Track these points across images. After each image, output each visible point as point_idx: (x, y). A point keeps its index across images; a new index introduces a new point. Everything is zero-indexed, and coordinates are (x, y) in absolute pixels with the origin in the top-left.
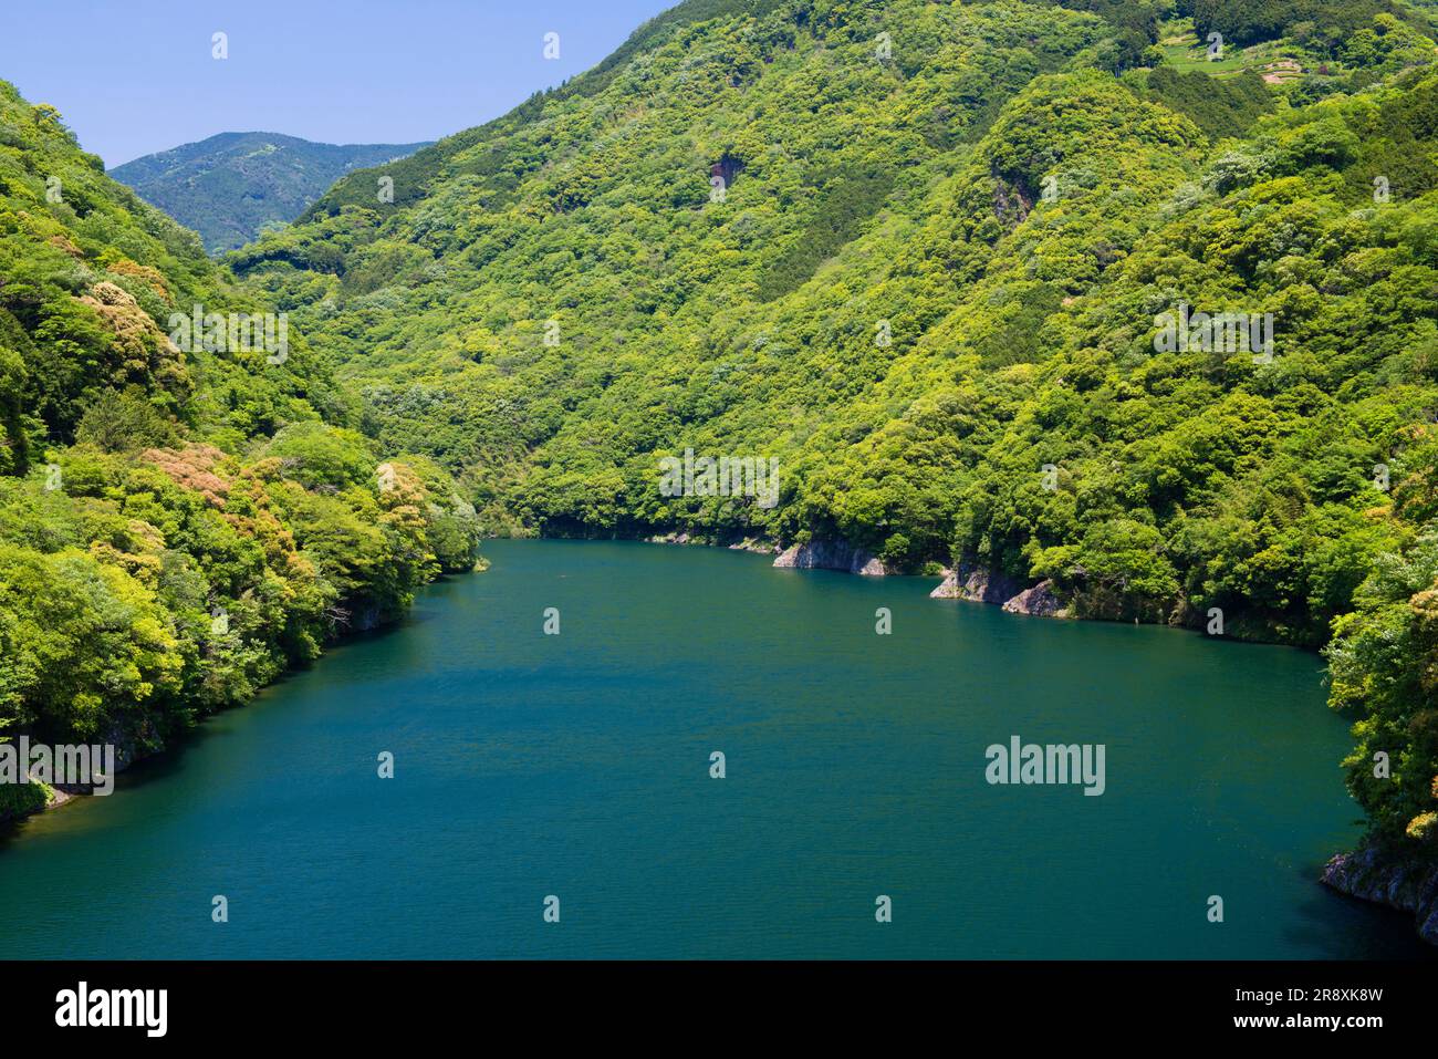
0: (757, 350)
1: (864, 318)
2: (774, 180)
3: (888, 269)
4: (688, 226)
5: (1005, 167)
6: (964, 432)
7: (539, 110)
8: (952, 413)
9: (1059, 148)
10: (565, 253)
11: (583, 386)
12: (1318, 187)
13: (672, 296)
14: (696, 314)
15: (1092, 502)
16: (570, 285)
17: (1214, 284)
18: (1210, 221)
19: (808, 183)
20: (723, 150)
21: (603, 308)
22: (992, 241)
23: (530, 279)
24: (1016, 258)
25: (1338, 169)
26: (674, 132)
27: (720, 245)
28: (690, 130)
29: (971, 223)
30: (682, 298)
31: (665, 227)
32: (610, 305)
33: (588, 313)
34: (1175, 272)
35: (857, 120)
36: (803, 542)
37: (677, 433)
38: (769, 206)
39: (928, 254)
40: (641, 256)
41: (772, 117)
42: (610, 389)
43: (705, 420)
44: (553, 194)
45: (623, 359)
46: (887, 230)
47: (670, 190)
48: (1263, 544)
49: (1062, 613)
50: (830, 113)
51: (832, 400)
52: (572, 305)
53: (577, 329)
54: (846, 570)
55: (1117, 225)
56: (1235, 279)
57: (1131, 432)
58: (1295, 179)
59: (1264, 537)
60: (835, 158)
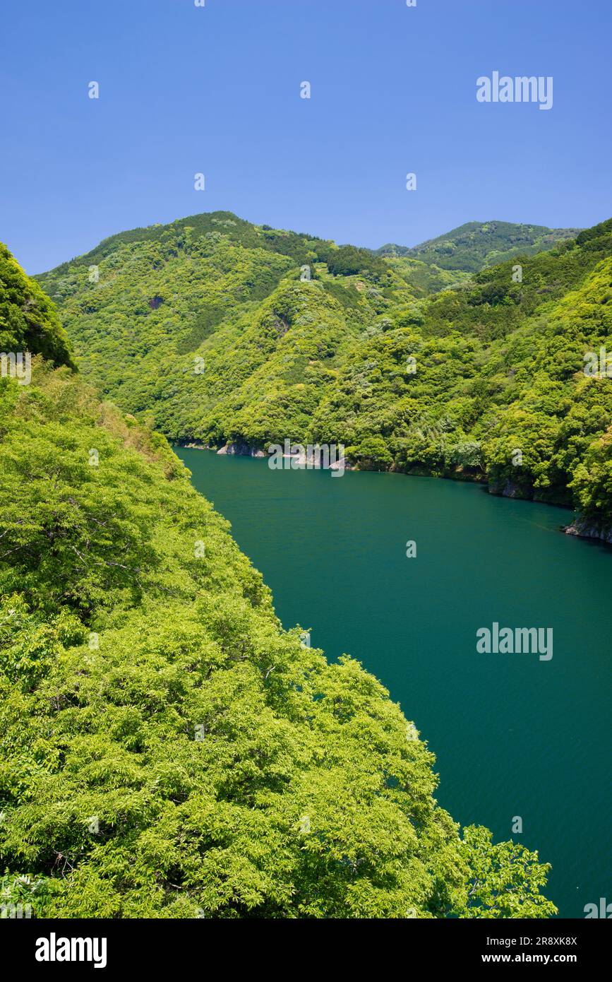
0: (184, 373)
1: (229, 363)
2: (177, 308)
3: (234, 346)
4: (143, 323)
5: (279, 312)
6: (286, 407)
7: (67, 270)
8: (281, 400)
9: (298, 307)
10: (93, 331)
11: (110, 384)
12: (415, 332)
13: (142, 350)
14: (154, 358)
15: (363, 432)
16: (97, 344)
17: (387, 361)
18: (383, 340)
19: (191, 310)
20: (155, 295)
21: (113, 353)
22: (275, 338)
23: (78, 340)
24: (288, 345)
25: (420, 326)
26: (131, 285)
27: (159, 332)
28: (139, 285)
29: (266, 331)
30: (146, 352)
31: (133, 323)
32: (116, 352)
33: (107, 355)
34: (374, 357)
35: (207, 288)
36: (229, 444)
37: (153, 404)
38: (177, 318)
39: (251, 342)
40: (125, 333)
41: (173, 283)
42: (122, 386)
43: (165, 399)
44: (82, 305)
45: (125, 374)
46: (226, 330)
47: (134, 308)
48: (428, 446)
49: (353, 468)
50: (196, 284)
51: (220, 393)
52: (99, 351)
53: (104, 361)
54: (249, 455)
55: (323, 337)
56: (394, 360)
57: (371, 409)
58: (407, 329)
59: (428, 443)
60: (201, 302)
